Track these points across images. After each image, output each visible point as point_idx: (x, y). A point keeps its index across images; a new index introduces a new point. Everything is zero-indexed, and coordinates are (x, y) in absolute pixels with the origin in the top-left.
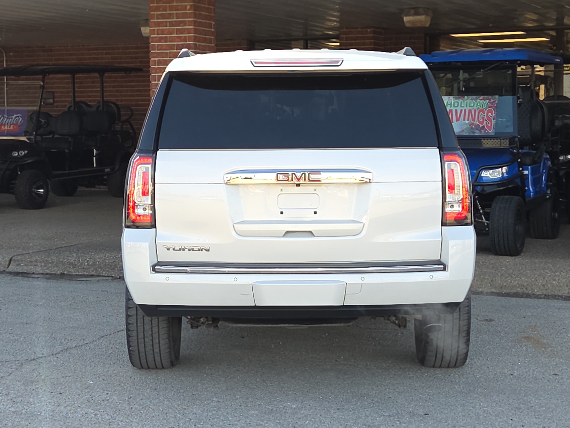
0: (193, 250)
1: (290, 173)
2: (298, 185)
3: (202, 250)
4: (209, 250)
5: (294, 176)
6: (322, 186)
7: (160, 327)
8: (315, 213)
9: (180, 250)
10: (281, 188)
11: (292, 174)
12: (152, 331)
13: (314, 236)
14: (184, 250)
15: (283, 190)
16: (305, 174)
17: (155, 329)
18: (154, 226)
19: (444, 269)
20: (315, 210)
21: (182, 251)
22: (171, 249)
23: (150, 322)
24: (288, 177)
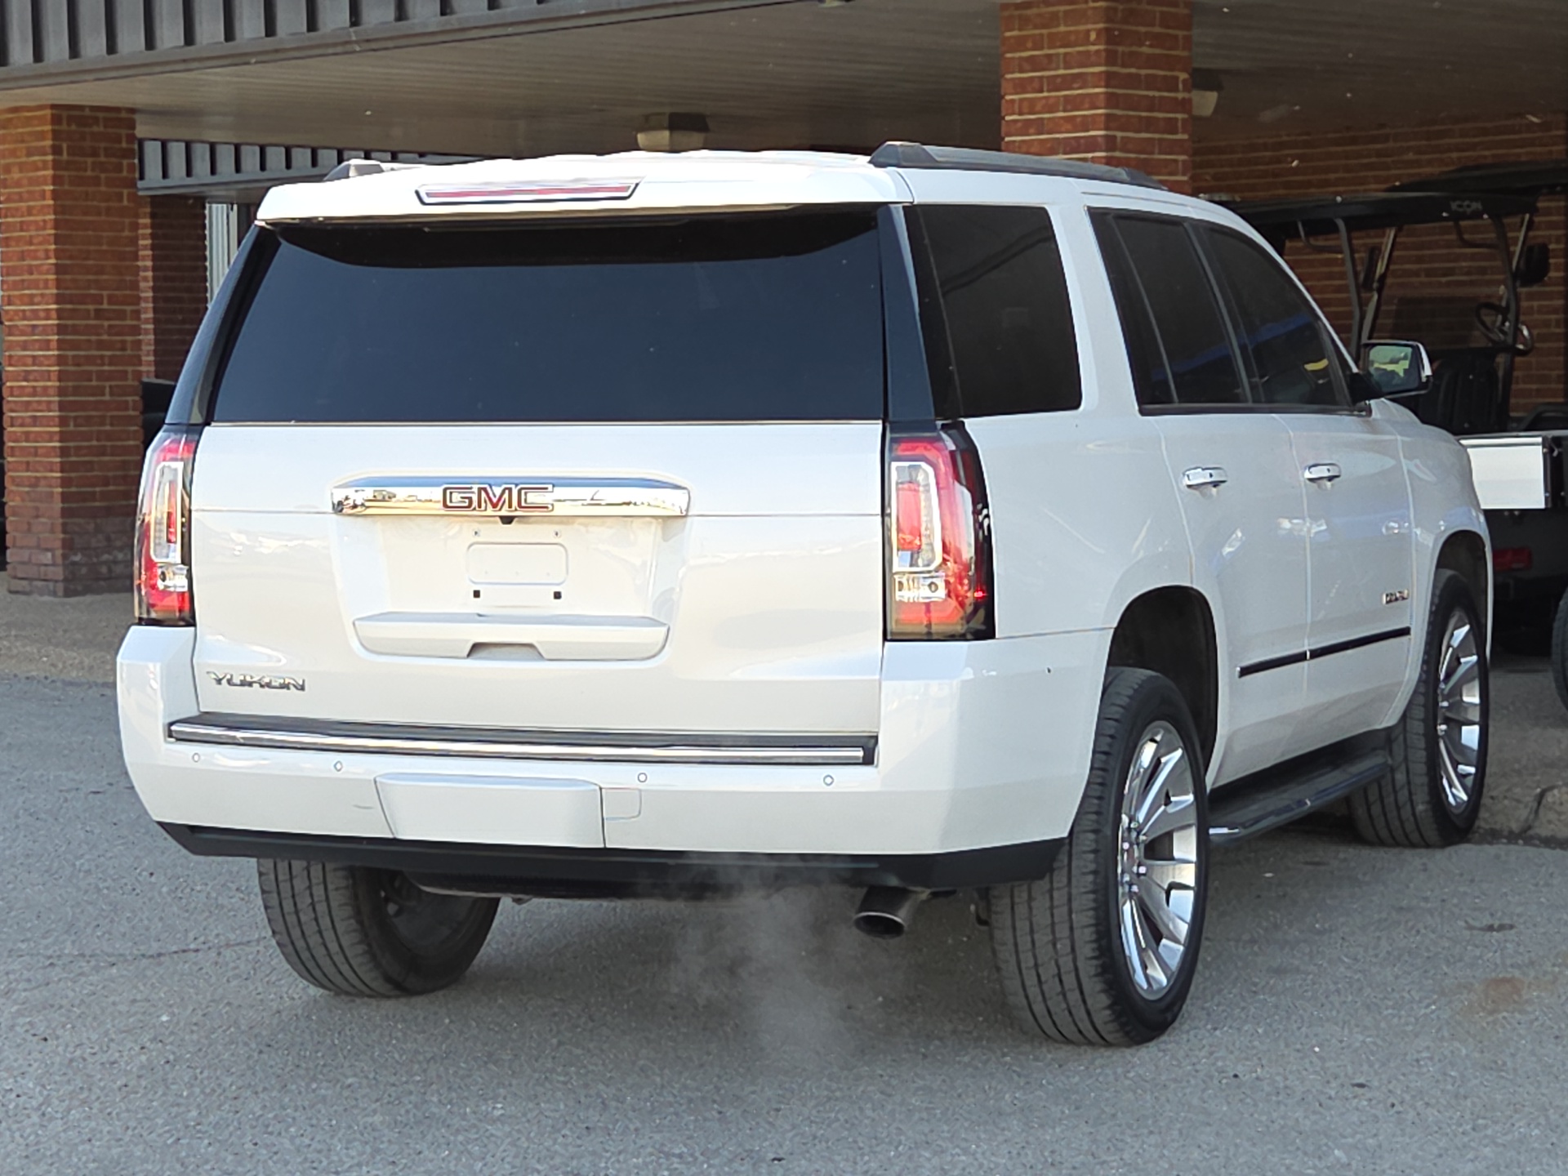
0: (269, 685)
1: (475, 488)
2: (508, 520)
3: (289, 688)
4: (302, 688)
5: (483, 495)
6: (573, 523)
7: (330, 887)
8: (557, 595)
9: (243, 683)
10: (476, 527)
11: (480, 490)
12: (312, 895)
13: (541, 657)
14: (250, 684)
15: (481, 533)
16: (510, 490)
17: (319, 891)
18: (191, 622)
19: (869, 760)
20: (557, 589)
21: (246, 688)
22: (224, 682)
23: (305, 873)
24: (470, 499)
